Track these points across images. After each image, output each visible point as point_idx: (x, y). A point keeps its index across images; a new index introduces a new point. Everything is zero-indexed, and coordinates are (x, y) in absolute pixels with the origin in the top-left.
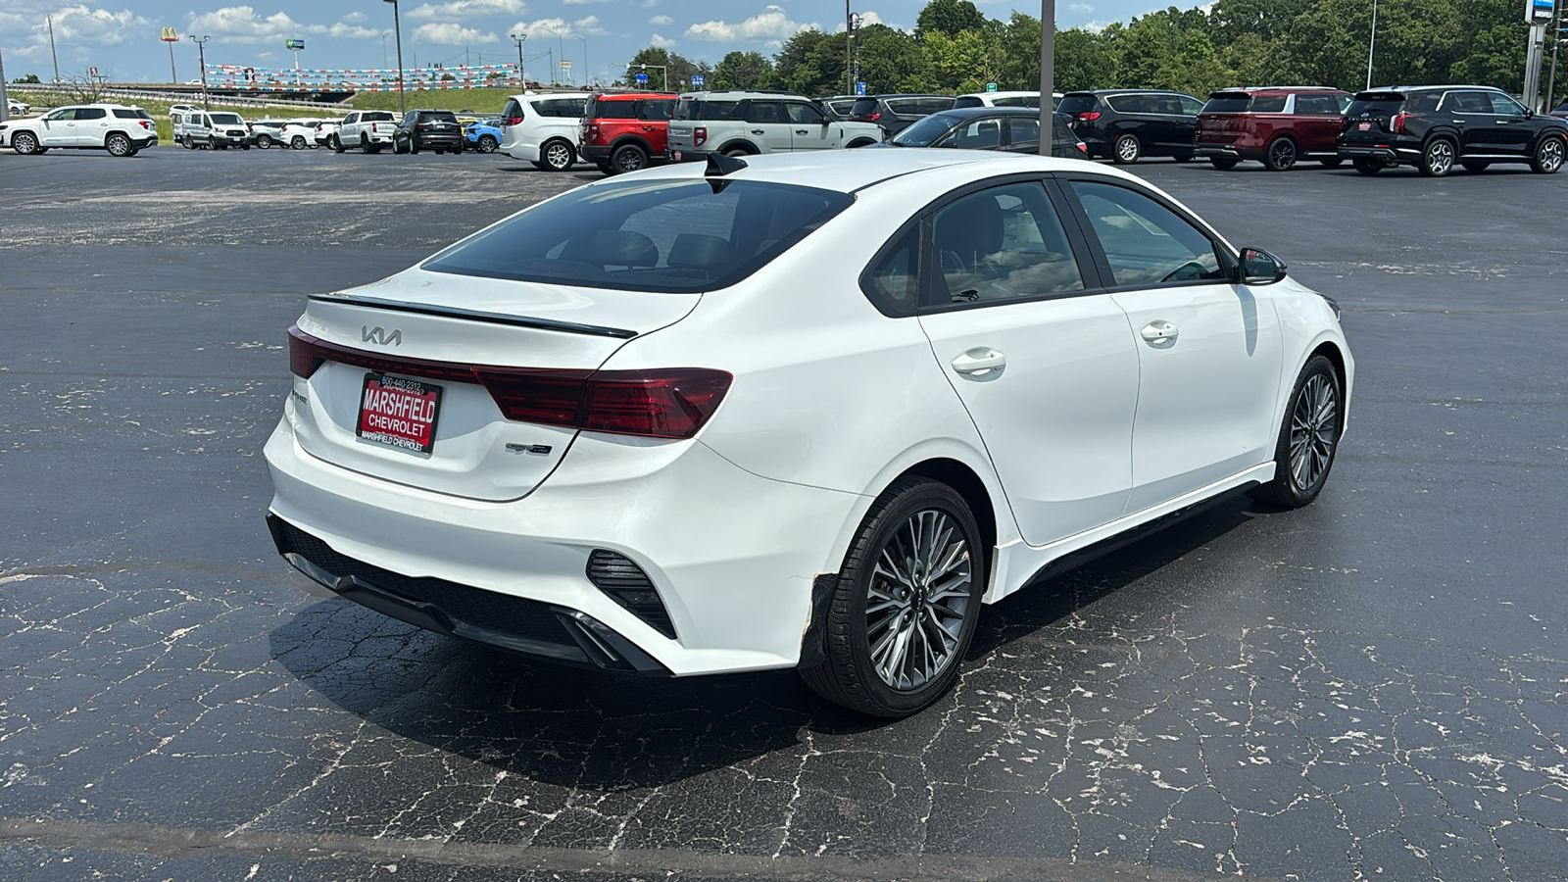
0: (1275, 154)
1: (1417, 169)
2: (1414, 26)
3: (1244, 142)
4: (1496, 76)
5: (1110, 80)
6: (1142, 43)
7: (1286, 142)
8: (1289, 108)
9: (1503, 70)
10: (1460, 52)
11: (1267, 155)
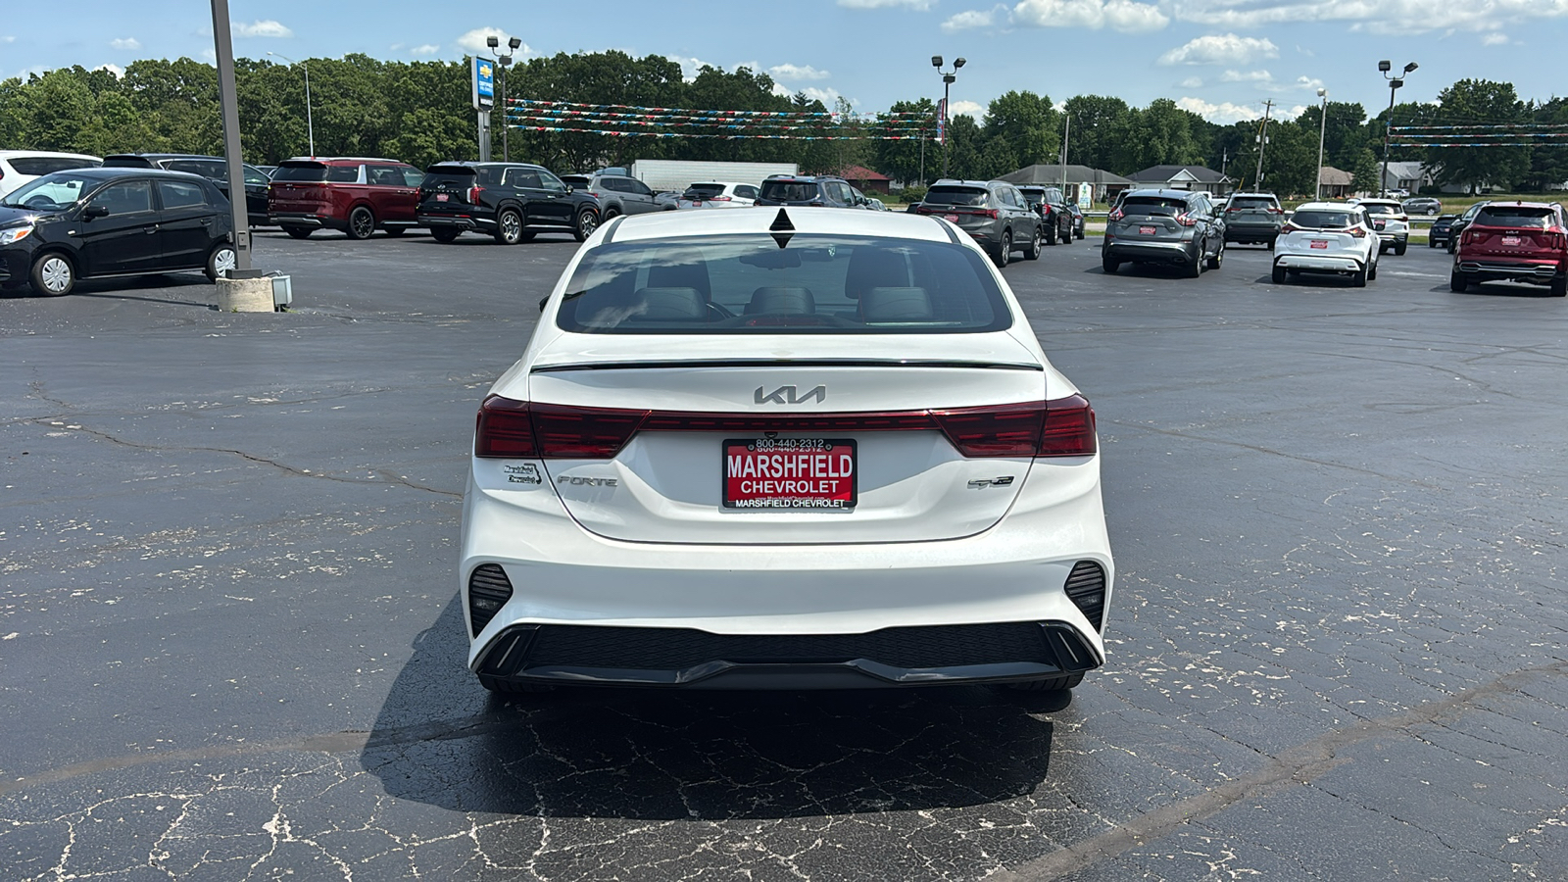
0: (356, 224)
1: (493, 237)
2: (345, 105)
3: (325, 211)
4: (425, 155)
5: (18, 141)
6: (54, 103)
7: (362, 211)
8: (362, 178)
9: (430, 150)
10: (390, 131)
11: (349, 223)
